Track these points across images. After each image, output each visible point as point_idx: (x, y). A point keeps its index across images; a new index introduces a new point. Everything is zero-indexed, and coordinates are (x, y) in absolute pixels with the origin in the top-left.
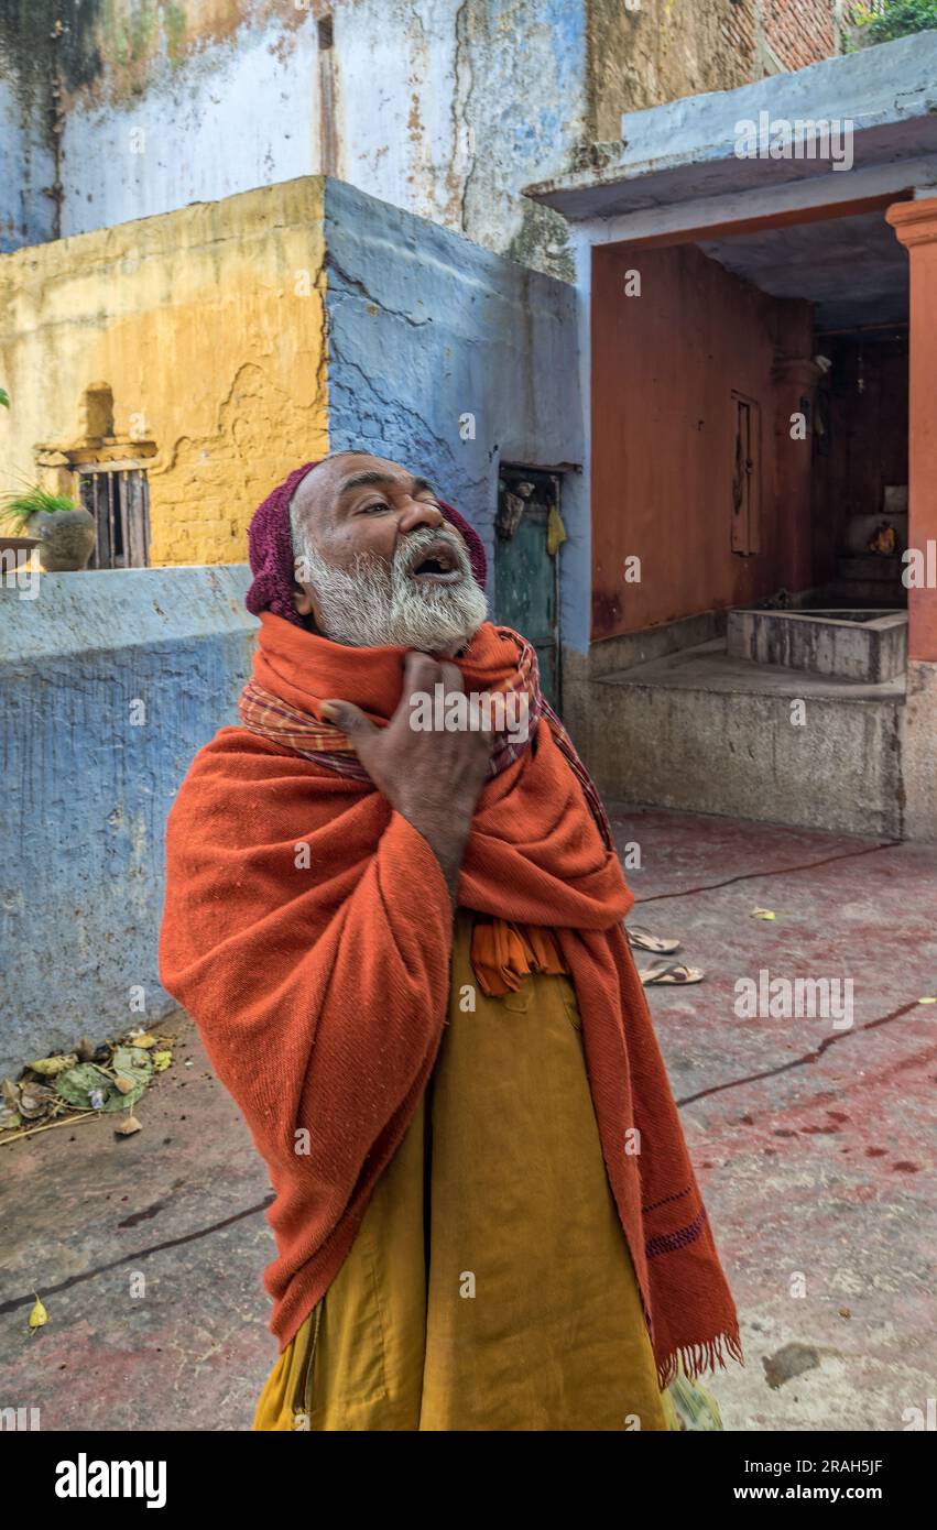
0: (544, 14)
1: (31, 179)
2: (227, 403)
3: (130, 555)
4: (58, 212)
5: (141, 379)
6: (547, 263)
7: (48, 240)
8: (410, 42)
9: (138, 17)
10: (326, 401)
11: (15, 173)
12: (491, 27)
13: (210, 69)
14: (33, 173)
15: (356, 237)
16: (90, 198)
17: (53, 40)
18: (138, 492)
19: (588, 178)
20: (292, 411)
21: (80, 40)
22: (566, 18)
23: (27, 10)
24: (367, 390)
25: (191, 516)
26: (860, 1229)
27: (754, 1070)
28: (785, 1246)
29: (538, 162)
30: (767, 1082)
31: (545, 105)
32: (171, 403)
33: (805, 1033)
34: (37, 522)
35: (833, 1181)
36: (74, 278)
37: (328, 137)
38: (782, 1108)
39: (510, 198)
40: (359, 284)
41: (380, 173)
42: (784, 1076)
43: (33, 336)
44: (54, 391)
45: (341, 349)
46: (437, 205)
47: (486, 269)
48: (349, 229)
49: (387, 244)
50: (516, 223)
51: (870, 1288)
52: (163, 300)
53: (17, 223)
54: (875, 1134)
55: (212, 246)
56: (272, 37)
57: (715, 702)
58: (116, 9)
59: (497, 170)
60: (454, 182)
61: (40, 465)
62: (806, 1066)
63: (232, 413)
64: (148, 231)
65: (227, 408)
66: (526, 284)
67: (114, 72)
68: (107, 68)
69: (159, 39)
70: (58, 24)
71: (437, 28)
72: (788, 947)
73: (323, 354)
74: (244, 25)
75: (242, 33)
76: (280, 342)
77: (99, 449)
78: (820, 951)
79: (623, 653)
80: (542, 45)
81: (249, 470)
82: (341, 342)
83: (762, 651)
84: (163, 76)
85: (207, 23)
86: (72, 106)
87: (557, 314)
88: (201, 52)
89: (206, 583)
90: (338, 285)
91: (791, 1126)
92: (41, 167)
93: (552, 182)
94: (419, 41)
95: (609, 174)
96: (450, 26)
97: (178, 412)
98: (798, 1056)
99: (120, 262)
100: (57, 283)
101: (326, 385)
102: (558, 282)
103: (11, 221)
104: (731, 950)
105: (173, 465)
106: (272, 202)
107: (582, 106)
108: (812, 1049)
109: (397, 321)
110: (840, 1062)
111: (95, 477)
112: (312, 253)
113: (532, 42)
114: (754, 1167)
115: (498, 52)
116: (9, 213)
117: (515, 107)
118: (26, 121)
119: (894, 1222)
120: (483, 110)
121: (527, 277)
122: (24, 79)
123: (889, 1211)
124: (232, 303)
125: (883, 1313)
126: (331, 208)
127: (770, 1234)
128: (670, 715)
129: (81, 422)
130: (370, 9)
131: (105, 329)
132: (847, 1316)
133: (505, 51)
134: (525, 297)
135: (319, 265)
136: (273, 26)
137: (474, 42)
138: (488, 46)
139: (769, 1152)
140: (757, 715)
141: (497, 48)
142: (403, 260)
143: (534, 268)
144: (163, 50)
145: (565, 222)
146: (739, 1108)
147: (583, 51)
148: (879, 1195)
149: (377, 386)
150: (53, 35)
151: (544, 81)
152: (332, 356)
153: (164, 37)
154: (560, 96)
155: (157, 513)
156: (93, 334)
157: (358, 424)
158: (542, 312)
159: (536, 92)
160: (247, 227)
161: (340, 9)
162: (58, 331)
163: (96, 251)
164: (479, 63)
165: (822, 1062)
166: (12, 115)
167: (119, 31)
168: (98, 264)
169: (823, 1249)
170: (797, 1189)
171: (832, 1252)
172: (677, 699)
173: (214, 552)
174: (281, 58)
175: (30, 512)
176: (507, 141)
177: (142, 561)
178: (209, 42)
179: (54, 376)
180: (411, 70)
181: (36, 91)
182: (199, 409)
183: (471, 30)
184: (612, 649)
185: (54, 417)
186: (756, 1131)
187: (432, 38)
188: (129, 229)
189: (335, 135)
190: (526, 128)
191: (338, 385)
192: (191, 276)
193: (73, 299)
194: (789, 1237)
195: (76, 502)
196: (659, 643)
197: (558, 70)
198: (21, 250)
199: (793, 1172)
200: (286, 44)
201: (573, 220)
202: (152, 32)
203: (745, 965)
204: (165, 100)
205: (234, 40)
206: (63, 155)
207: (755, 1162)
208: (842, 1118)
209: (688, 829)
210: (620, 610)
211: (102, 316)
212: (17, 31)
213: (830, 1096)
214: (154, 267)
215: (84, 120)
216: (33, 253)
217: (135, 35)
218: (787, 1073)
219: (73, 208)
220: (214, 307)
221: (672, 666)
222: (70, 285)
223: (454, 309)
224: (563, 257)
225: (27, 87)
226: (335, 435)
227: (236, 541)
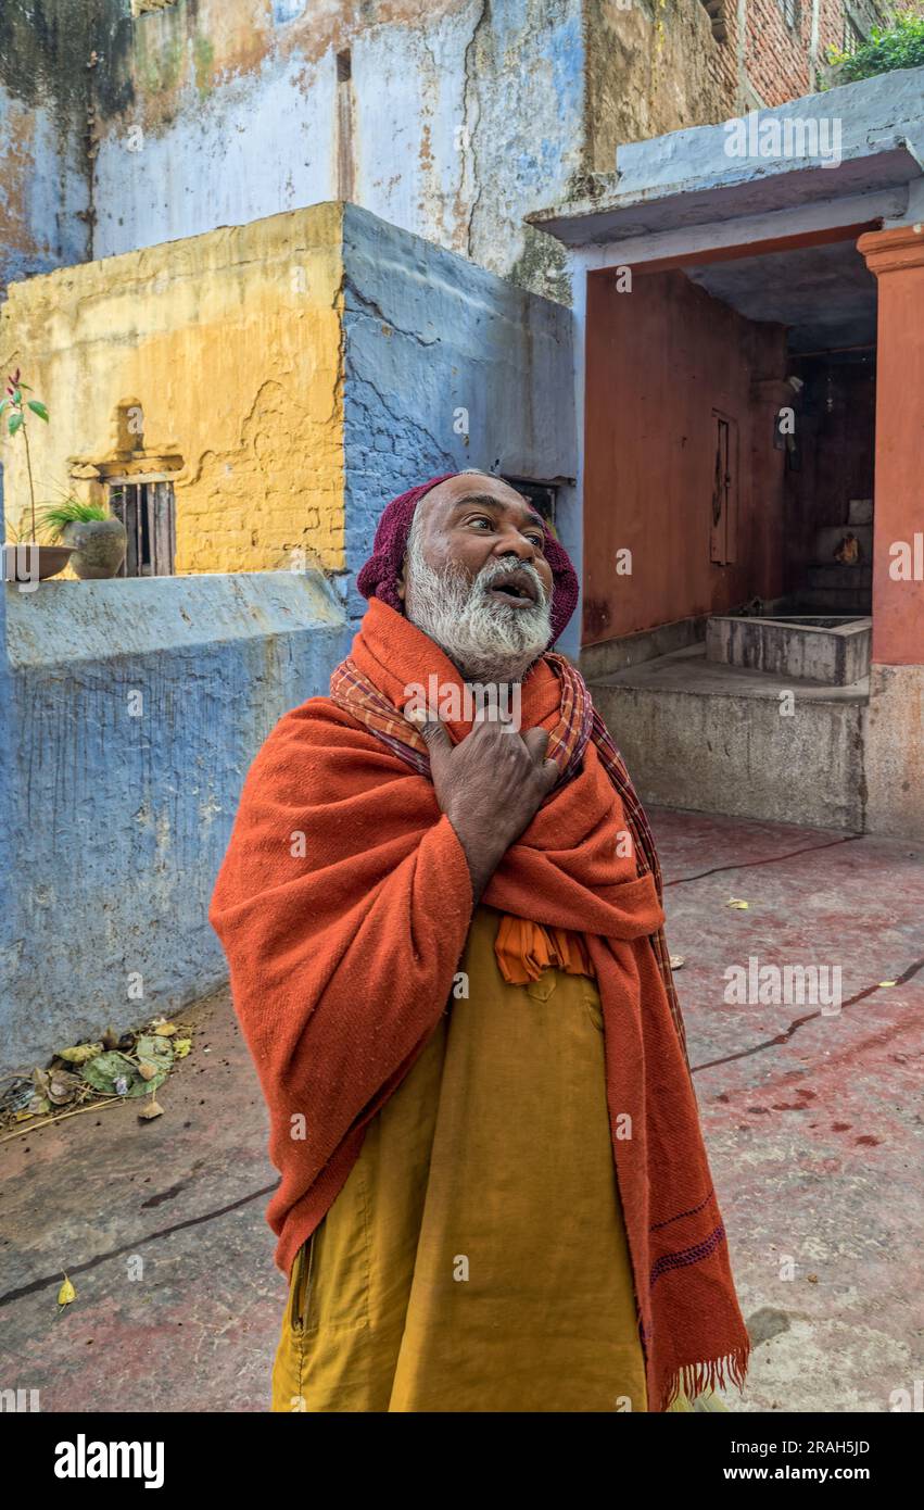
0: (546, 50)
1: (66, 202)
2: (249, 418)
3: (156, 564)
4: (92, 234)
5: (170, 395)
6: (546, 287)
7: (83, 262)
8: (423, 75)
9: (168, 49)
10: (342, 416)
11: (51, 197)
12: (497, 61)
13: (236, 99)
14: (67, 197)
15: (372, 262)
16: (121, 222)
17: (89, 69)
18: (164, 504)
19: (585, 206)
20: (310, 427)
21: (115, 70)
22: (567, 55)
23: (65, 41)
24: (380, 407)
25: (214, 527)
26: (827, 1199)
27: (730, 1052)
28: (758, 1217)
29: (539, 191)
30: (741, 1062)
31: (546, 136)
32: (197, 419)
33: (776, 1015)
34: (72, 532)
35: (802, 1154)
36: (107, 298)
37: (345, 165)
38: (755, 1087)
39: (512, 225)
40: (374, 305)
41: (392, 200)
42: (757, 1056)
43: (68, 353)
44: (87, 406)
45: (357, 366)
46: (446, 231)
47: (490, 292)
48: (365, 253)
49: (401, 268)
50: (518, 248)
51: (836, 1255)
52: (190, 319)
53: (53, 245)
54: (840, 1110)
55: (237, 268)
56: (294, 69)
57: (695, 704)
58: (149, 41)
59: (501, 198)
60: (462, 209)
61: (72, 477)
62: (777, 1046)
63: (253, 427)
64: (178, 254)
65: (250, 424)
66: (527, 307)
67: (146, 101)
68: (139, 97)
69: (188, 69)
70: (94, 54)
71: (447, 63)
72: (761, 934)
73: (340, 372)
74: (267, 57)
75: (266, 65)
76: (300, 360)
77: (128, 462)
78: (790, 938)
79: (611, 658)
80: (544, 79)
81: (269, 482)
82: (356, 361)
83: (738, 657)
84: (192, 105)
85: (233, 55)
86: (106, 133)
87: (555, 335)
88: (227, 83)
89: (229, 591)
90: (355, 306)
91: (764, 1104)
92: (76, 191)
93: (552, 210)
94: (431, 74)
95: (605, 203)
96: (460, 60)
97: (203, 428)
98: (769, 1038)
99: (151, 283)
100: (91, 303)
101: (342, 402)
102: (556, 305)
103: (47, 242)
104: (709, 937)
105: (199, 477)
106: (294, 226)
107: (580, 138)
108: (783, 1031)
109: (408, 341)
110: (808, 1042)
111: (125, 489)
112: (331, 275)
113: (535, 77)
114: (729, 1143)
115: (503, 85)
116: (45, 235)
117: (518, 138)
118: (62, 147)
119: (857, 1193)
120: (489, 141)
121: (528, 300)
122: (61, 107)
123: (853, 1183)
124: (255, 323)
125: (847, 1278)
126: (349, 233)
127: (744, 1206)
128: (653, 716)
129: (112, 437)
130: (386, 44)
131: (136, 347)
132: (814, 1281)
133: (510, 85)
134: (525, 319)
135: (337, 287)
136: (294, 59)
137: (481, 76)
138: (494, 81)
139: (743, 1128)
140: (733, 715)
141: (503, 82)
142: (415, 283)
143: (534, 291)
144: (192, 80)
145: (564, 248)
146: (716, 1087)
147: (582, 85)
148: (843, 1168)
149: (389, 402)
150: (89, 65)
151: (546, 114)
152: (348, 373)
153: (193, 68)
154: (560, 129)
155: (182, 523)
156: (124, 352)
157: (371, 438)
158: (541, 333)
159: (538, 124)
160: (270, 250)
161: (357, 43)
162: (92, 349)
163: (129, 272)
164: (486, 96)
165: (792, 1043)
166: (49, 141)
167: (151, 62)
168: (130, 285)
169: (793, 1219)
170: (769, 1163)
171: (801, 1222)
172: (660, 700)
173: (236, 561)
174: (302, 89)
175: (65, 522)
176: (511, 171)
177: (168, 569)
178: (235, 73)
179: (87, 392)
180: (423, 102)
181: (73, 119)
182: (223, 423)
183: (479, 65)
184: (601, 653)
185: (86, 432)
186: (732, 1109)
187: (443, 72)
188: (160, 251)
189: (351, 162)
190: (529, 158)
191: (353, 401)
192: (218, 297)
193: (105, 318)
194: (762, 1208)
195: (106, 512)
196: (644, 648)
197: (559, 104)
198: (58, 271)
199: (765, 1147)
200: (307, 75)
201: (571, 247)
202: (181, 63)
203: (719, 952)
204: (193, 129)
205: (259, 71)
206: (97, 180)
207: (731, 1138)
208: (810, 1095)
209: (668, 824)
210: (608, 617)
211: (134, 334)
212: (55, 60)
213: (797, 1075)
214: (183, 289)
215: (116, 147)
216: (68, 274)
217: (166, 65)
218: (760, 1053)
219: (106, 231)
220: (239, 326)
221: (655, 670)
222: (103, 305)
223: (461, 330)
224: (562, 282)
225: (63, 115)
226: (350, 449)
227: (256, 550)
